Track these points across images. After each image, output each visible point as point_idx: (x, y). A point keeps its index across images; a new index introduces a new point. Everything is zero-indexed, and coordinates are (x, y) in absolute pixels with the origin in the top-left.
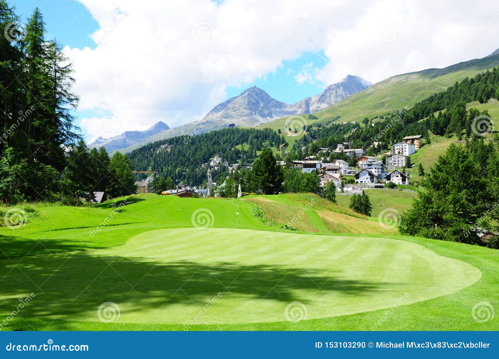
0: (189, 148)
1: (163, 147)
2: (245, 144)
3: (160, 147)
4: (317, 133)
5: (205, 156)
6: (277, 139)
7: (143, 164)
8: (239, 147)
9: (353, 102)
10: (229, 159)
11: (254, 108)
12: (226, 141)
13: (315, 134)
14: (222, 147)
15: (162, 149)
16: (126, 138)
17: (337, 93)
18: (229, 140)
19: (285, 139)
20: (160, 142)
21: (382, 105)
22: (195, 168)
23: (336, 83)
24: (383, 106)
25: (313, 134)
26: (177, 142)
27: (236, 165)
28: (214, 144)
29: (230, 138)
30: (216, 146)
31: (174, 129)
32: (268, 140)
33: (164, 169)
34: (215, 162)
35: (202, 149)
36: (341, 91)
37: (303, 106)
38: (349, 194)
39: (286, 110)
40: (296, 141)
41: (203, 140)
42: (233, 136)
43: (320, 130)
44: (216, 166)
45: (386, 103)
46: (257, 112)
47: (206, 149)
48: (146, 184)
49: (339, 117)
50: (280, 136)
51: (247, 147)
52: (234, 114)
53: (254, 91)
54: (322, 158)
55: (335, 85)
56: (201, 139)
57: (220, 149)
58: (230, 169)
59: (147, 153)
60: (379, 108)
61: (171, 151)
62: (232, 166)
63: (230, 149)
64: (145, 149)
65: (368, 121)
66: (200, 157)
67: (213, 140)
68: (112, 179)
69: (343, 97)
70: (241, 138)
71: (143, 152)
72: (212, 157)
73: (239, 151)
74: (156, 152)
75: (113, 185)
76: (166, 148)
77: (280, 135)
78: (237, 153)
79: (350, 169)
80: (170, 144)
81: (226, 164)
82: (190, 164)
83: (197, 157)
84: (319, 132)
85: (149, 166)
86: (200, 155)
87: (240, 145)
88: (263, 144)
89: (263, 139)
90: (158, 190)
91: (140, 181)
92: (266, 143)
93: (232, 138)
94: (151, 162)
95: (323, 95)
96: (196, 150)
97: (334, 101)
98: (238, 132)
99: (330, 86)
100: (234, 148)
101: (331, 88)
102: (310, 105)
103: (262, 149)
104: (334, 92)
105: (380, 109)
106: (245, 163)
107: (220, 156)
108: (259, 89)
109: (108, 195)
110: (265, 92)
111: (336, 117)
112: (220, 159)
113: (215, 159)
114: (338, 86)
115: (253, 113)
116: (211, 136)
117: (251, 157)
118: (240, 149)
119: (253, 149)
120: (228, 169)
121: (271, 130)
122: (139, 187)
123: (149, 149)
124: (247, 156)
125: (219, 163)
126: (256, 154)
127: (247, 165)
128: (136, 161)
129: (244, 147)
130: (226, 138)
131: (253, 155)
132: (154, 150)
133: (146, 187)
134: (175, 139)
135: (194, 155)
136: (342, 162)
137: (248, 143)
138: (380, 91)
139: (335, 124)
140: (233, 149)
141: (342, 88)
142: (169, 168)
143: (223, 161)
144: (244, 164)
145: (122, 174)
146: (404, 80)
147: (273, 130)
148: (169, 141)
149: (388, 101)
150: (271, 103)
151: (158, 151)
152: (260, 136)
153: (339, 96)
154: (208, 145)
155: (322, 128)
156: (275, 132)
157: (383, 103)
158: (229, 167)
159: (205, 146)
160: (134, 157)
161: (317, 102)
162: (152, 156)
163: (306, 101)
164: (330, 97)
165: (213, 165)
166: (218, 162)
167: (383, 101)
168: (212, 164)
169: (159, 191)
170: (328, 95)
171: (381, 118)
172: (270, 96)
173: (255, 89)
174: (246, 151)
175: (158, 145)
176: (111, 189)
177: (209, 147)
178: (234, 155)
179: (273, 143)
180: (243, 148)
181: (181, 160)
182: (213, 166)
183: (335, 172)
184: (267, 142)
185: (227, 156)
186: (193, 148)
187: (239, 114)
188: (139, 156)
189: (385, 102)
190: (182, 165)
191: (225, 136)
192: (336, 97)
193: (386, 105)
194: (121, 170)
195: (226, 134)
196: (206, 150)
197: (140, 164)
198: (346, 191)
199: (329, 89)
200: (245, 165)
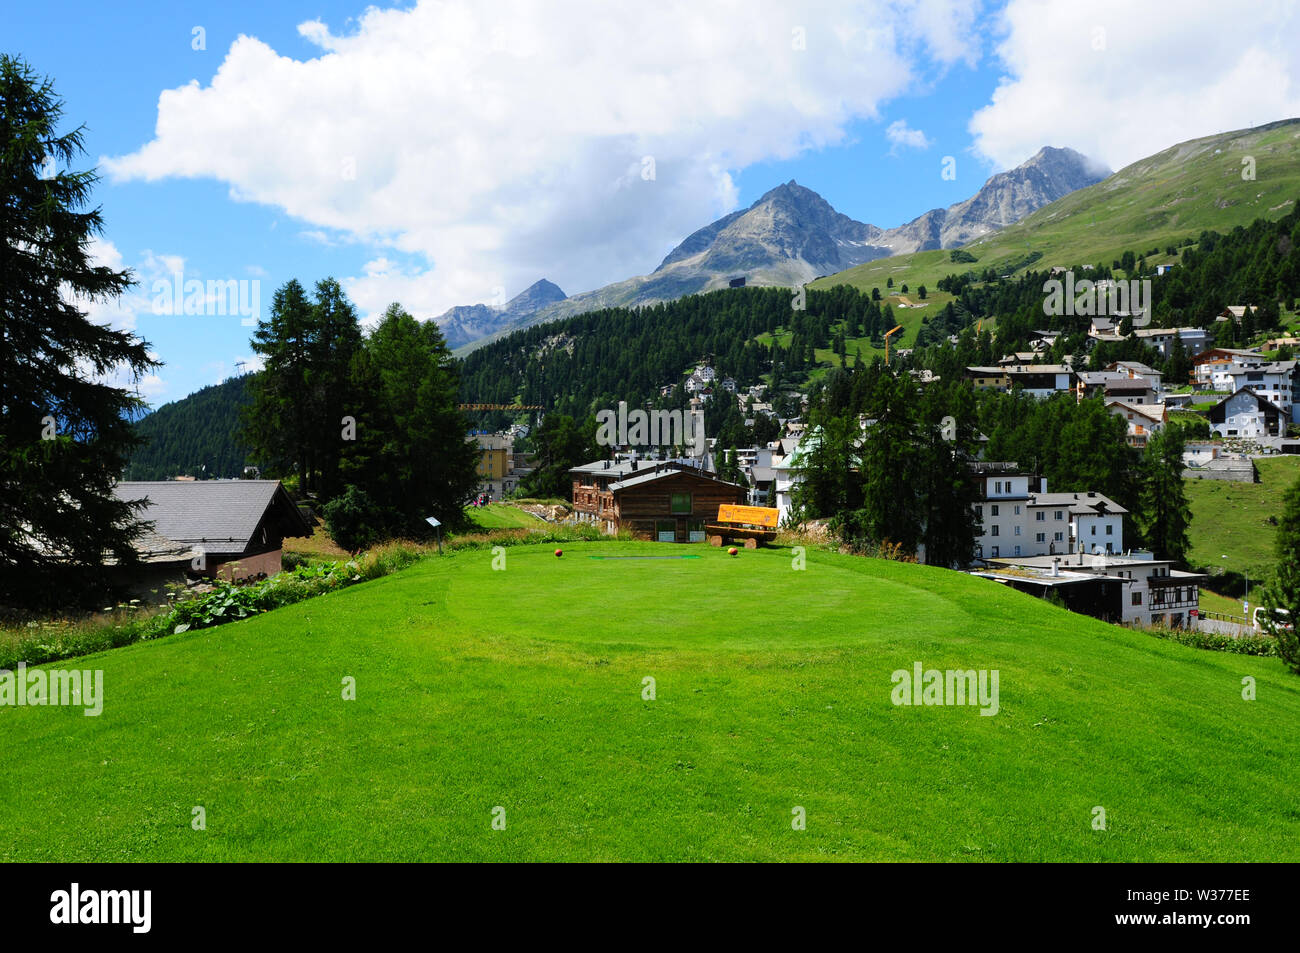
0: (626, 343)
1: (554, 340)
2: (779, 330)
3: (545, 343)
4: (982, 297)
5: (670, 363)
6: (872, 316)
7: (498, 388)
8: (764, 339)
9: (1075, 213)
10: (737, 373)
11: (788, 240)
12: (728, 323)
13: (978, 300)
14: (718, 340)
15: (549, 347)
16: (455, 324)
17: (1014, 196)
18: (735, 321)
19: (895, 315)
20: (546, 327)
21: (1161, 219)
22: (644, 397)
23: (1013, 168)
24: (1164, 223)
25: (972, 302)
26: (590, 326)
27: (757, 388)
28: (694, 330)
29: (737, 314)
30: (700, 336)
31: (580, 299)
32: (846, 319)
33: (556, 402)
34: (698, 380)
35: (660, 347)
36: (1025, 190)
37: (923, 233)
38: (1202, 473)
39: (878, 243)
40: (925, 321)
41: (662, 321)
42: (746, 307)
43: (992, 289)
44: (703, 392)
45: (1171, 213)
46: (800, 250)
47: (672, 345)
48: (509, 443)
49: (1036, 256)
50: (878, 307)
51: (785, 339)
52: (738, 257)
53: (791, 194)
54: (1068, 358)
55: (1011, 174)
56: (656, 318)
57: (711, 345)
58: (743, 399)
59: (511, 359)
60: (1153, 228)
61: (576, 351)
62: (746, 392)
63: (741, 345)
64: (505, 348)
65: (1133, 262)
66: (657, 367)
67: (692, 321)
68: (366, 415)
69: (1031, 208)
70: (767, 313)
71: (498, 356)
72: (689, 368)
73: (764, 348)
74: (534, 355)
75: (369, 443)
76: (561, 344)
77: (878, 304)
78: (761, 353)
79: (1167, 391)
80: (571, 335)
81: (730, 386)
82: (628, 385)
83: (647, 366)
84: (988, 295)
85: (516, 395)
86: (658, 361)
87: (766, 334)
88: (832, 330)
89: (832, 316)
90: (552, 463)
91: (492, 432)
92: (839, 326)
93: (743, 314)
94: (520, 384)
95: (976, 203)
96: (644, 348)
97: (1006, 218)
98: (759, 298)
99: (997, 177)
100: (752, 341)
101: (1000, 182)
102: (941, 230)
103: (831, 343)
104: (1006, 193)
105: (1156, 230)
106: (784, 384)
107: (712, 365)
108: (804, 190)
109: (350, 487)
110: (818, 196)
111: (1028, 254)
112: (712, 372)
113: (698, 373)
114: (1016, 176)
115: (789, 252)
116: (685, 310)
117: (801, 366)
118: (769, 345)
119: (803, 343)
120: (737, 399)
121: (854, 292)
122: (484, 451)
123: (516, 349)
124: (787, 364)
125: (711, 384)
126: (813, 357)
127: (788, 390)
128: (481, 380)
129: (778, 338)
130: (727, 315)
131: (806, 360)
132: (529, 349)
133: (510, 452)
134: (585, 320)
135: (639, 361)
136: (1139, 370)
137: (789, 327)
138: (1150, 184)
139: (1035, 273)
140: (747, 343)
141: (1028, 182)
142: (572, 398)
143: (722, 379)
144: (781, 386)
145: (412, 395)
146: (1218, 151)
147: (858, 291)
148: (568, 324)
149: (1178, 209)
150: (836, 226)
151: (541, 354)
152: (824, 308)
153: (1019, 204)
154: (677, 335)
155: (997, 284)
156: (865, 295)
157: (1164, 213)
158: (739, 395)
159: (670, 337)
160: (475, 369)
161: (960, 222)
162: (522, 365)
163: (930, 219)
164: (996, 206)
165: (692, 389)
166: (706, 380)
167: (1163, 208)
168: (691, 385)
169: (556, 466)
170: (991, 202)
171: (1169, 253)
172: (832, 209)
173: (792, 189)
174: (784, 351)
175: (538, 335)
176: (363, 458)
177: (681, 342)
178: (752, 360)
179: (861, 327)
180: (776, 342)
181: (602, 376)
182: (693, 392)
183: (1135, 398)
184: (844, 325)
185: (732, 363)
186: (636, 342)
187: (750, 256)
188: (488, 367)
189: (1168, 213)
190: (606, 390)
191: (725, 308)
192: (1013, 208)
193: (1173, 220)
194: (405, 378)
195: (725, 303)
196: (674, 348)
197: (491, 388)
198: (1191, 463)
199: (994, 186)
200: (783, 389)
